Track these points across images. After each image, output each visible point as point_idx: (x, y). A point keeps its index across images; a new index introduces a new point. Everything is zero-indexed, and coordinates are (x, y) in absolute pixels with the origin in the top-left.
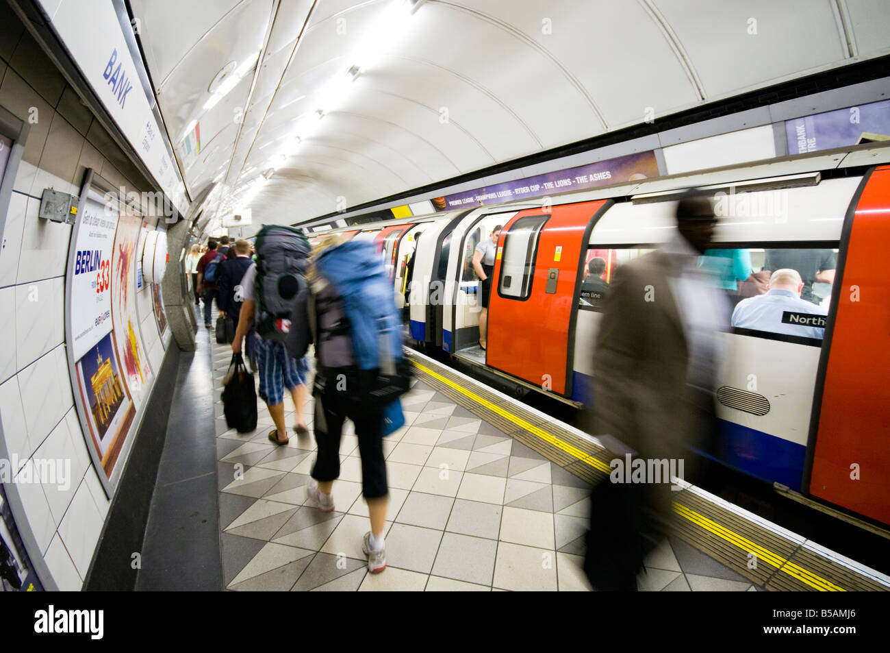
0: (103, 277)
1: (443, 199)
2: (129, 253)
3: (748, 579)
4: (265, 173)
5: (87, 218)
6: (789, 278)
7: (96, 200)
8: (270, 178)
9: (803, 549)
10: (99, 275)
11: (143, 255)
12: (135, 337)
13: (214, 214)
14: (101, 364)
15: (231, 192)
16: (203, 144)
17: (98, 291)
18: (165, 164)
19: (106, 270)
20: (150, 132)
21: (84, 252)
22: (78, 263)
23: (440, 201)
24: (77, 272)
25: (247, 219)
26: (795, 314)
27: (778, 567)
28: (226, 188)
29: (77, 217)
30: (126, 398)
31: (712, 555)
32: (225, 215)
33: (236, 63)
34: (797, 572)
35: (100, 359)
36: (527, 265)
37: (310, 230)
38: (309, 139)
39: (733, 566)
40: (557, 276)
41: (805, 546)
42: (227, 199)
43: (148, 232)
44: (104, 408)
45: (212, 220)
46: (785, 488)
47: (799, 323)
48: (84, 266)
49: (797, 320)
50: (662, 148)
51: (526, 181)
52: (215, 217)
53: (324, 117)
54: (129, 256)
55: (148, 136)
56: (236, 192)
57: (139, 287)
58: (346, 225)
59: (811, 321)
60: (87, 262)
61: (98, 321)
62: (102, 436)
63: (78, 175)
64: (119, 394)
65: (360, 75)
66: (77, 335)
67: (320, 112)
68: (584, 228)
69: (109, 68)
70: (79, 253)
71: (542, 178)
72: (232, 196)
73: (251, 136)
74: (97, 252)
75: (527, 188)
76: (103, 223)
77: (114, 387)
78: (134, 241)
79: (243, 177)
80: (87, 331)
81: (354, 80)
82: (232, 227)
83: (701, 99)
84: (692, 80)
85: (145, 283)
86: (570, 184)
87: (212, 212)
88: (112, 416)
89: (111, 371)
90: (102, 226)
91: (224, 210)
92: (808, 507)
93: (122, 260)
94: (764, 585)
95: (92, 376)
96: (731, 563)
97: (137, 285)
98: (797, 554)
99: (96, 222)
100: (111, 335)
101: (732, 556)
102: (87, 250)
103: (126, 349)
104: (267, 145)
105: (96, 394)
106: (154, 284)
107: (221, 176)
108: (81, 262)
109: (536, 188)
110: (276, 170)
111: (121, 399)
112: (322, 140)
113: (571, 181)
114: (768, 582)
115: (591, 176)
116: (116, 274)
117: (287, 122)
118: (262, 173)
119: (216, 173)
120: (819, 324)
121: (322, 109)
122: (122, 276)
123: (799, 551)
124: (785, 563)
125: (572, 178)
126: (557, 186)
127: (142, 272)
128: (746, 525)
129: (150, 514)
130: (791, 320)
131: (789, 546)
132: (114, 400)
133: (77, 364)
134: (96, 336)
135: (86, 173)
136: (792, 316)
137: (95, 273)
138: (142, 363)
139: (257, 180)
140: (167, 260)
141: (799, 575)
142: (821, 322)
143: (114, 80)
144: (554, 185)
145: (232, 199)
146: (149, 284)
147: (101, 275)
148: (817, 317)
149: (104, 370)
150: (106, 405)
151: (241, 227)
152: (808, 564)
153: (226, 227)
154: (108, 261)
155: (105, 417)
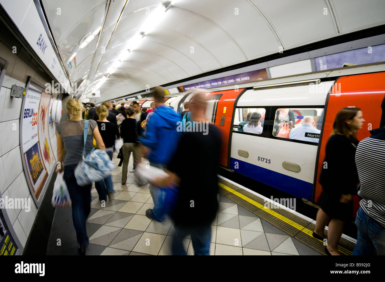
0: (35, 119)
1: (182, 87)
2: (46, 109)
3: (288, 234)
4: (106, 75)
5: (28, 96)
6: (309, 119)
7: (32, 88)
8: (109, 77)
9: (312, 224)
10: (33, 119)
11: (51, 110)
12: (48, 145)
13: (83, 93)
14: (34, 155)
15: (91, 83)
16: (77, 64)
17: (33, 125)
18: (61, 73)
19: (36, 117)
20: (54, 61)
21: (27, 109)
22: (25, 114)
23: (181, 88)
24: (24, 117)
25: (98, 95)
26: (309, 133)
27: (301, 230)
28: (89, 81)
29: (25, 96)
30: (44, 170)
31: (277, 226)
32: (88, 93)
33: (90, 33)
34: (308, 232)
35: (33, 153)
36: (213, 115)
37: (126, 99)
38: (124, 61)
39: (284, 230)
40: (224, 119)
41: (313, 223)
42: (89, 86)
43: (53, 101)
44: (35, 173)
45: (82, 95)
46: (306, 200)
47: (311, 137)
48: (27, 115)
49: (310, 136)
50: (269, 68)
51: (216, 80)
52: (84, 94)
53: (131, 52)
54: (45, 111)
55: (54, 63)
56: (93, 83)
57: (50, 124)
58: (142, 98)
59: (315, 136)
60: (29, 113)
61: (33, 137)
62: (34, 183)
63: (25, 79)
64: (41, 168)
65: (145, 35)
66: (24, 143)
67: (129, 50)
68: (235, 100)
69: (39, 40)
70: (25, 110)
71: (222, 79)
72: (91, 85)
73: (99, 59)
74: (32, 109)
75: (216, 83)
76: (35, 97)
77: (39, 164)
78: (47, 105)
79: (96, 77)
80: (28, 141)
81: (143, 37)
82: (92, 98)
83: (283, 48)
84: (279, 41)
85: (52, 122)
86: (234, 82)
87: (82, 92)
88: (38, 176)
89: (38, 158)
90: (34, 99)
91: (88, 91)
92: (314, 207)
93: (42, 113)
94: (294, 236)
95: (30, 159)
96: (283, 229)
97: (49, 123)
98: (309, 226)
99: (32, 97)
100: (38, 143)
101: (284, 226)
102: (28, 108)
103: (44, 149)
104: (106, 63)
105: (32, 167)
106: (56, 123)
107: (86, 76)
108: (26, 113)
109: (220, 83)
110: (111, 73)
111: (42, 169)
112: (131, 61)
113: (234, 80)
114: (296, 235)
115: (242, 78)
116: (40, 118)
117: (115, 54)
118: (104, 75)
119: (84, 76)
120: (317, 137)
121: (129, 49)
122: (42, 119)
123: (310, 225)
124: (304, 229)
125: (234, 79)
126: (228, 82)
127: (51, 118)
128: (291, 215)
129: (54, 216)
130: (308, 136)
131: (306, 223)
132: (39, 170)
133: (24, 154)
134: (32, 144)
135: (29, 78)
136: (308, 134)
137: (31, 118)
138: (51, 156)
139: (103, 78)
140: (62, 112)
141: (308, 233)
142: (318, 136)
143: (40, 45)
144: (227, 82)
145: (91, 86)
146: (54, 123)
147: (34, 119)
148: (317, 134)
149: (35, 157)
150: (36, 171)
151: (95, 98)
152: (312, 229)
153: (89, 98)
154: (37, 113)
155: (35, 176)
